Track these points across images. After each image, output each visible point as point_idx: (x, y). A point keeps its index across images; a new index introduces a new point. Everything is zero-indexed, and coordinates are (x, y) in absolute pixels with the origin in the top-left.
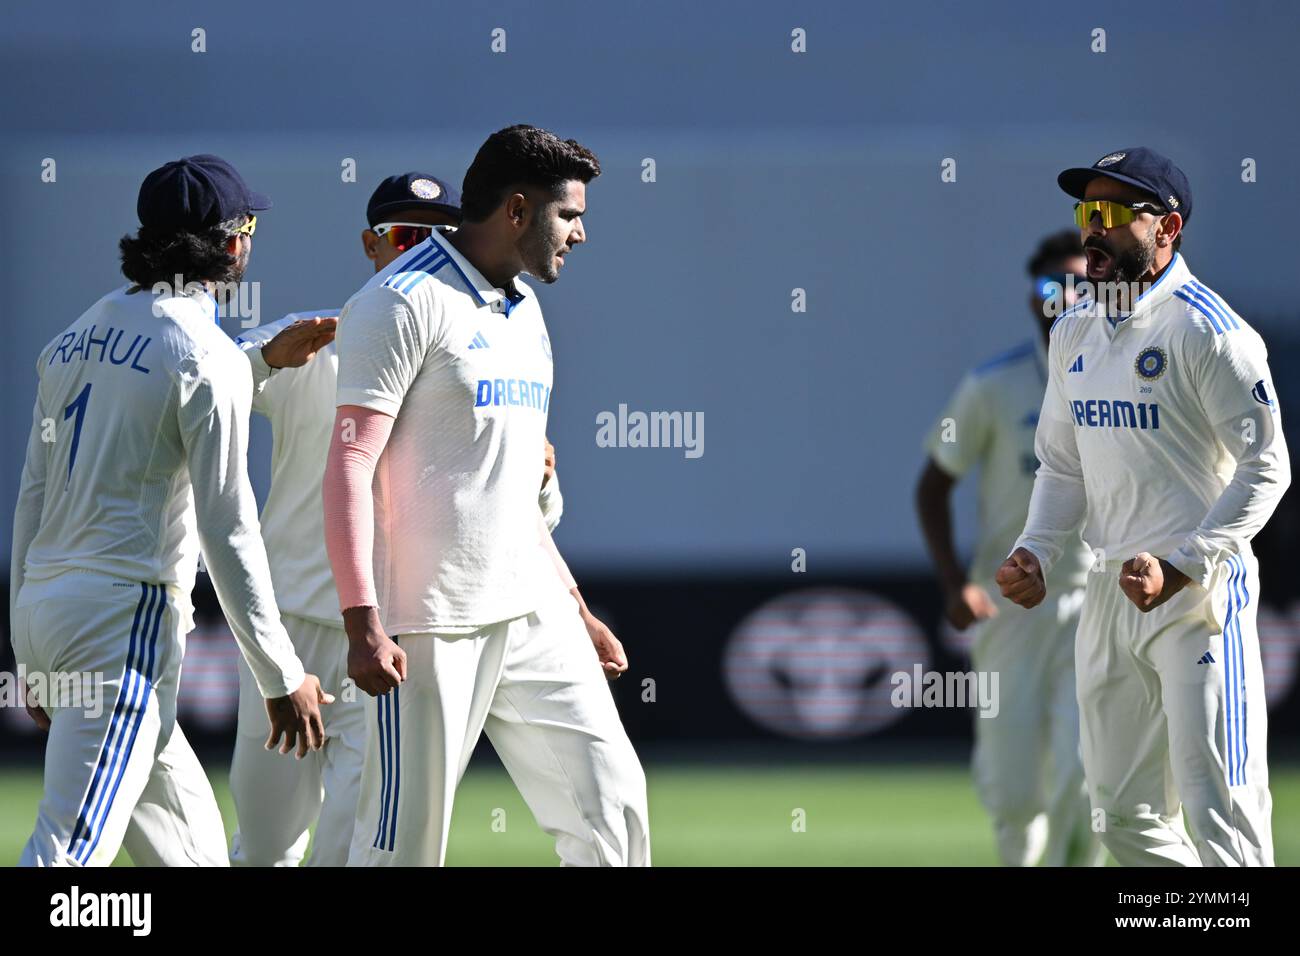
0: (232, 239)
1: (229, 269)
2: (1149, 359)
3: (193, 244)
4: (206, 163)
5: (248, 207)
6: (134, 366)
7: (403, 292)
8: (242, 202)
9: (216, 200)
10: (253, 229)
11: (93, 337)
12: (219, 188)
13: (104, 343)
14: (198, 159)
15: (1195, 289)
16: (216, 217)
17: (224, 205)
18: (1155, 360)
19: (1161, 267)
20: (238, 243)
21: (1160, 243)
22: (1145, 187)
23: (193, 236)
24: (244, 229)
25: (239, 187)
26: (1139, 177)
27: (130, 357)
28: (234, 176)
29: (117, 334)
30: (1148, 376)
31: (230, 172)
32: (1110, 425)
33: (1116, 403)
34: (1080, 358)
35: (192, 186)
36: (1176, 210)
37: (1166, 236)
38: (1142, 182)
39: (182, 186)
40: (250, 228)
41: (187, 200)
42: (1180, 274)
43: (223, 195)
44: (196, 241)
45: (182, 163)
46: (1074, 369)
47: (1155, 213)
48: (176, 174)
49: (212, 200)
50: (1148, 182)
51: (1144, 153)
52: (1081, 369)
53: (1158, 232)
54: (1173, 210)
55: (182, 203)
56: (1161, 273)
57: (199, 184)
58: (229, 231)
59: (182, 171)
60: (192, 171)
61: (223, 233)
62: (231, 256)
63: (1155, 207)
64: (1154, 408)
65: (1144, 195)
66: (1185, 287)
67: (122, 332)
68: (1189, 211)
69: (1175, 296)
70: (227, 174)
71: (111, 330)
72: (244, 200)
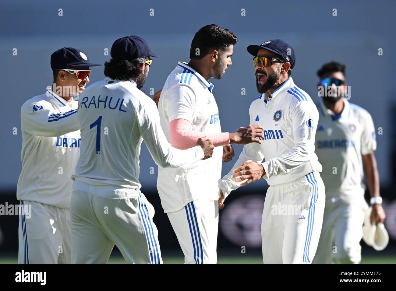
0: (142, 64)
1: (140, 74)
2: (277, 114)
3: (127, 64)
4: (136, 38)
5: (149, 55)
6: (120, 109)
7: (188, 84)
8: (147, 53)
9: (137, 50)
10: (151, 63)
11: (100, 100)
12: (138, 46)
13: (105, 102)
14: (133, 37)
15: (295, 90)
16: (136, 56)
17: (140, 52)
18: (279, 114)
19: (283, 82)
20: (144, 67)
21: (282, 72)
22: (277, 52)
23: (127, 61)
24: (147, 62)
25: (146, 47)
26: (275, 49)
27: (118, 106)
28: (145, 43)
29: (110, 99)
30: (277, 120)
31: (143, 42)
32: (268, 139)
33: (269, 131)
34: (258, 116)
35: (129, 44)
36: (289, 61)
37: (285, 70)
38: (276, 51)
39: (126, 44)
40: (149, 63)
41: (126, 48)
42: (290, 83)
43: (139, 48)
44: (129, 64)
45: (127, 37)
46: (256, 120)
47: (280, 62)
48: (125, 40)
49: (135, 49)
50: (278, 51)
51: (278, 41)
52: (258, 120)
53: (282, 69)
54: (288, 61)
55: (125, 49)
56: (283, 83)
57: (131, 43)
58: (141, 61)
59: (127, 39)
60: (130, 40)
61: (138, 62)
62: (141, 69)
63: (281, 60)
64: (280, 131)
65: (276, 56)
66: (291, 89)
67: (111, 98)
68: (294, 63)
69: (287, 92)
70: (142, 42)
71: (107, 97)
72: (148, 52)
